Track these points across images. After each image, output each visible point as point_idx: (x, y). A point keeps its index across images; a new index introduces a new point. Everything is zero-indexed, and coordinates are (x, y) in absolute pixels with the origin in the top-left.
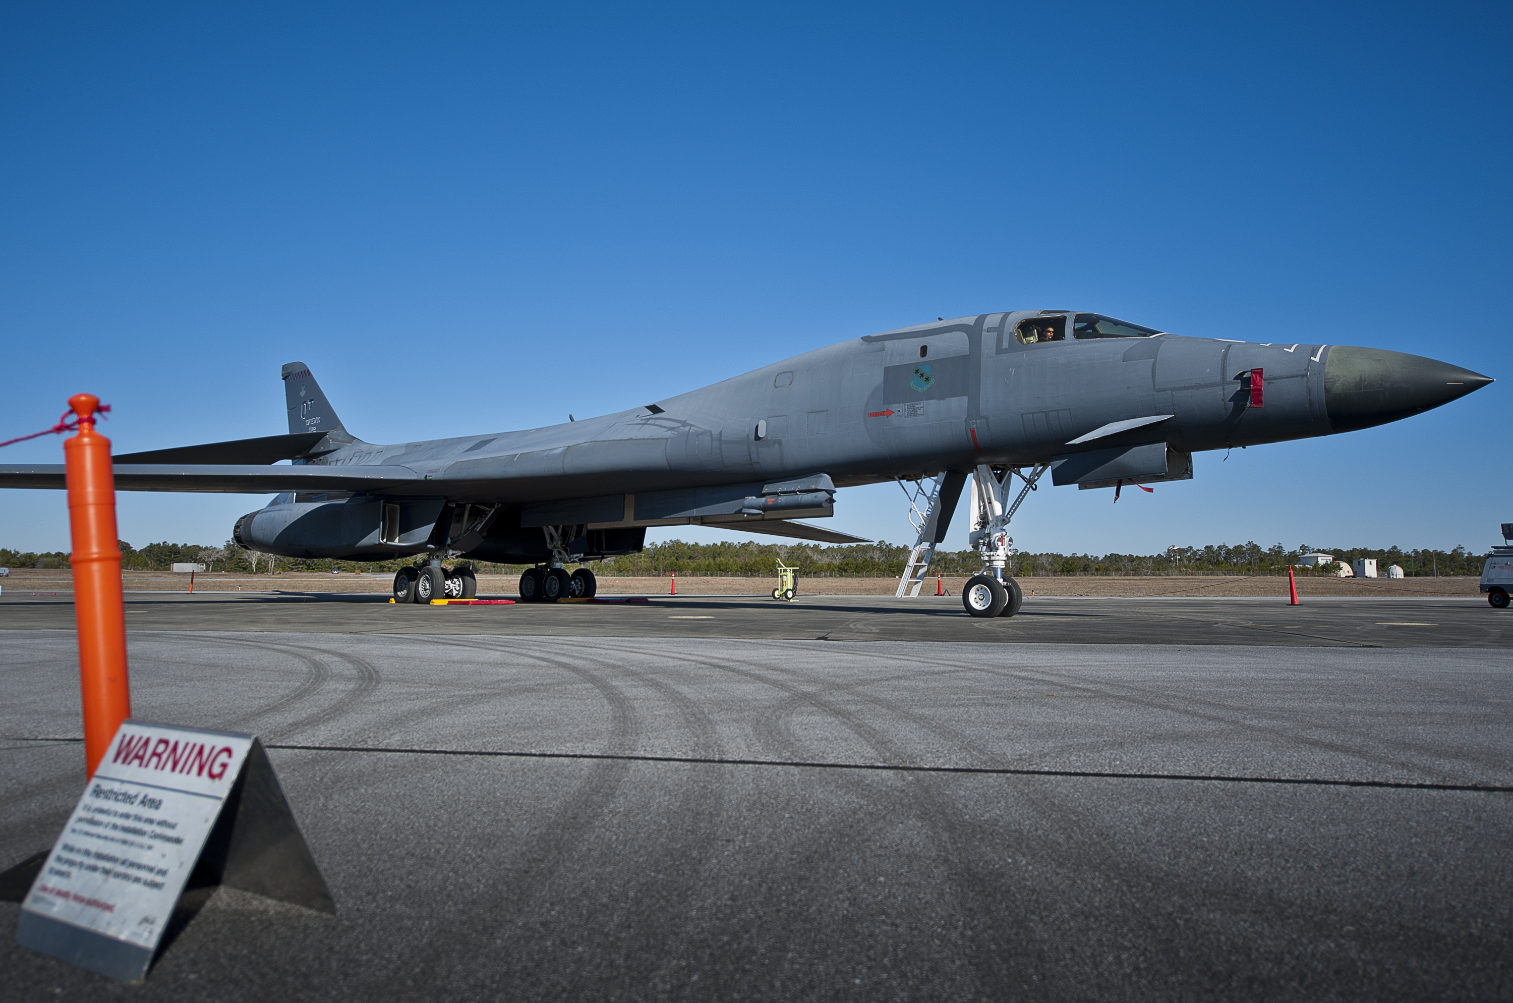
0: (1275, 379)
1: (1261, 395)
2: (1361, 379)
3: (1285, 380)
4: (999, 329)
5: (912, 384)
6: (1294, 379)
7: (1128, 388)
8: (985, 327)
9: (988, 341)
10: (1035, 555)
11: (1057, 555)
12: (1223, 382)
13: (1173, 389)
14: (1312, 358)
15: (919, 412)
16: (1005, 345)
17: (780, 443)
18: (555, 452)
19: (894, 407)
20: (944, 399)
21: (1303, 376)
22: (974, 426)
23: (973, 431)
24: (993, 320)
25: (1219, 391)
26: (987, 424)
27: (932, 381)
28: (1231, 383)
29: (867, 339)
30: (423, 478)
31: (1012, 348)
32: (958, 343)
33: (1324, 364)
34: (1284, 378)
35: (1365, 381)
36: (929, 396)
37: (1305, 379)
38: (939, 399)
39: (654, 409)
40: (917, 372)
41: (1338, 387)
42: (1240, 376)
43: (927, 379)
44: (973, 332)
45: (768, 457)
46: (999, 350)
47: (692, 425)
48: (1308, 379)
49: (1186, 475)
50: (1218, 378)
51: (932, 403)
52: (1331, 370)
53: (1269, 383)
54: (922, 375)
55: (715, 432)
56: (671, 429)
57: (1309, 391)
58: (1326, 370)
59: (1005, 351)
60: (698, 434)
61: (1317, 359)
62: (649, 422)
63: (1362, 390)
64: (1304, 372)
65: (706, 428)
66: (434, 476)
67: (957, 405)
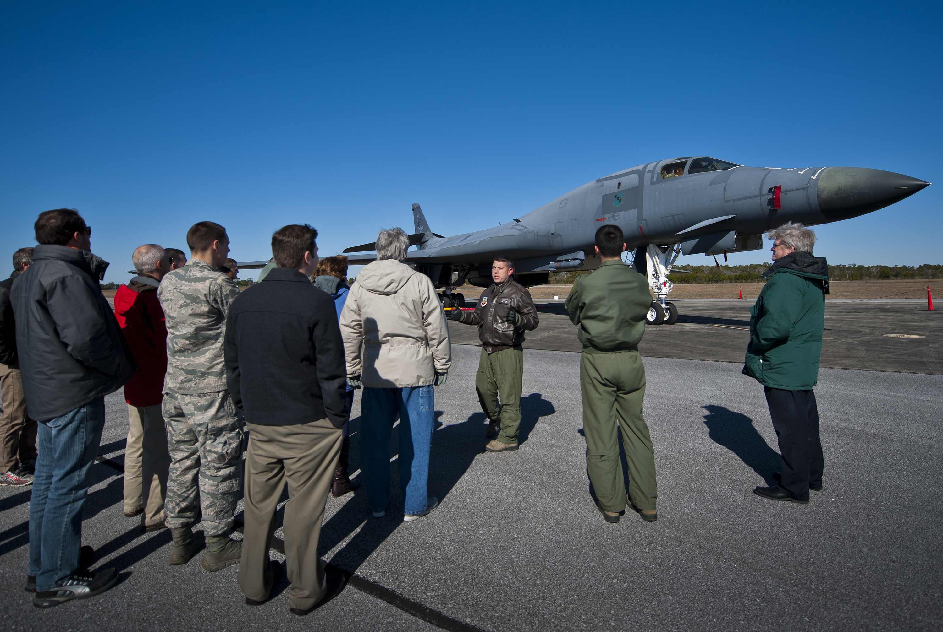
0: (789, 191)
1: (780, 201)
2: (839, 189)
3: (795, 191)
4: (652, 172)
5: (614, 203)
6: (799, 191)
7: (712, 201)
8: (647, 171)
9: (647, 176)
10: (869, 267)
11: (884, 266)
12: (761, 195)
13: (734, 200)
14: (812, 177)
15: (617, 218)
16: (655, 180)
17: (561, 236)
18: (476, 243)
19: (606, 216)
20: (627, 211)
21: (804, 189)
22: (641, 225)
23: (640, 227)
24: (650, 167)
25: (758, 200)
26: (647, 224)
27: (622, 201)
28: (765, 195)
29: (598, 181)
30: (428, 256)
31: (658, 182)
32: (633, 180)
33: (818, 180)
34: (794, 190)
35: (841, 189)
36: (620, 210)
37: (806, 190)
38: (625, 211)
39: (517, 220)
40: (616, 197)
41: (825, 195)
42: (770, 190)
43: (620, 201)
44: (641, 173)
45: (556, 243)
46: (652, 183)
47: (527, 228)
48: (807, 190)
49: (759, 247)
50: (757, 193)
51: (622, 213)
52: (821, 184)
53: (785, 194)
54: (618, 199)
55: (536, 231)
56: (520, 230)
57: (808, 198)
58: (819, 184)
59: (655, 183)
60: (530, 232)
61: (814, 178)
62: (514, 227)
63: (840, 196)
64: (805, 186)
65: (532, 229)
66: (432, 255)
67: (633, 213)
